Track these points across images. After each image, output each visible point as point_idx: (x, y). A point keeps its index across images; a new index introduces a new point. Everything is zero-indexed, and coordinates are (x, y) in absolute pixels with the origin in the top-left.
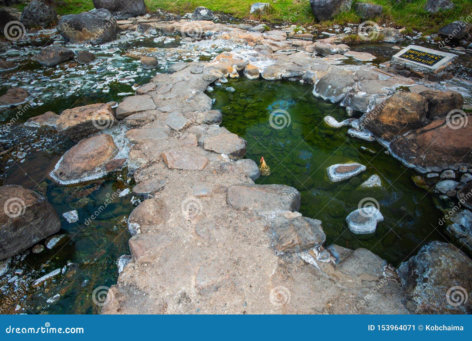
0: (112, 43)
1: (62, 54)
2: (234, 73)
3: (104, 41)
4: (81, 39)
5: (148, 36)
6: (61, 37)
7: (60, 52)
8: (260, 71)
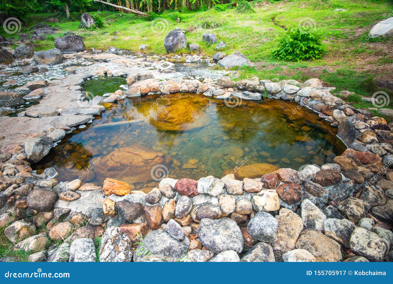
0: (60, 65)
1: (33, 69)
2: (102, 74)
3: (56, 64)
4: (44, 63)
5: (80, 62)
6: (35, 63)
7: (32, 68)
8: (113, 73)
